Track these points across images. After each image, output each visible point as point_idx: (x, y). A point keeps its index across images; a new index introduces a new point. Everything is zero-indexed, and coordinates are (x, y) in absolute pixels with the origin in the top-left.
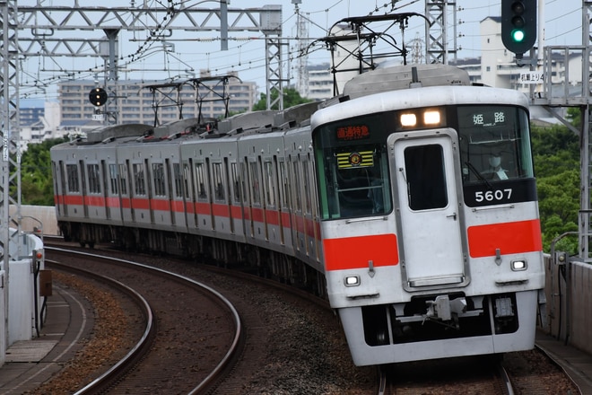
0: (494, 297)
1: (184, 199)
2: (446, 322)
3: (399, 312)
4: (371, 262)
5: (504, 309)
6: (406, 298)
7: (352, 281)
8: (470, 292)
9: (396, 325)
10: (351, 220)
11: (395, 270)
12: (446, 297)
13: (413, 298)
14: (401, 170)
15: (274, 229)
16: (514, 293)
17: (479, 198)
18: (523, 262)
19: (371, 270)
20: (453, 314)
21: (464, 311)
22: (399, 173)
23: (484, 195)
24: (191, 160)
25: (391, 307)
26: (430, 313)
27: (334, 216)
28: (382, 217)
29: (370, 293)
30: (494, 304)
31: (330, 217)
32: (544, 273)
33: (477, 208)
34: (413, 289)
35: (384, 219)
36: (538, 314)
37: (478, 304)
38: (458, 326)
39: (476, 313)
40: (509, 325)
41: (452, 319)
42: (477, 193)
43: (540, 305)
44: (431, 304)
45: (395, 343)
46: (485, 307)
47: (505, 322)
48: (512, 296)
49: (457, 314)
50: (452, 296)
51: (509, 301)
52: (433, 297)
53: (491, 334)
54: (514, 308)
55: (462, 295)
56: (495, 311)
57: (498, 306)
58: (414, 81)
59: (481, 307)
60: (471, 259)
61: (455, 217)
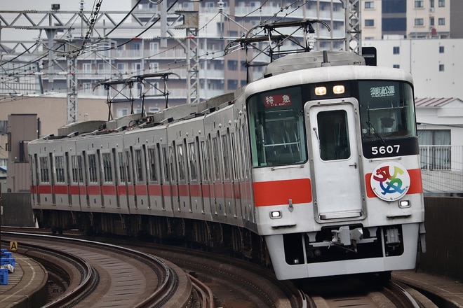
0: (386, 228)
1: (126, 183)
2: (346, 246)
3: (312, 238)
4: (290, 200)
5: (392, 237)
6: (318, 228)
7: (276, 214)
8: (367, 224)
9: (309, 248)
10: (276, 168)
11: (309, 206)
12: (348, 227)
13: (322, 228)
14: (314, 129)
15: (196, 200)
16: (401, 225)
17: (375, 152)
18: (408, 201)
19: (291, 207)
20: (353, 241)
21: (361, 239)
22: (313, 132)
23: (378, 149)
24: (131, 147)
25: (305, 235)
26: (334, 240)
27: (262, 164)
28: (299, 166)
29: (290, 224)
30: (385, 233)
31: (259, 165)
32: (424, 210)
33: (373, 159)
34: (323, 221)
35: (301, 167)
36: (419, 242)
37: (373, 233)
38: (356, 250)
39: (371, 240)
40: (397, 250)
41: (352, 245)
42: (373, 148)
43: (420, 235)
44: (335, 233)
45: (308, 263)
46: (378, 235)
47: (394, 247)
48: (399, 227)
49: (355, 241)
50: (352, 227)
51: (396, 231)
52: (337, 227)
53: (382, 256)
54: (401, 237)
55: (360, 226)
56: (386, 239)
57: (388, 235)
58: (325, 62)
59: (375, 235)
60: (368, 198)
61: (356, 166)
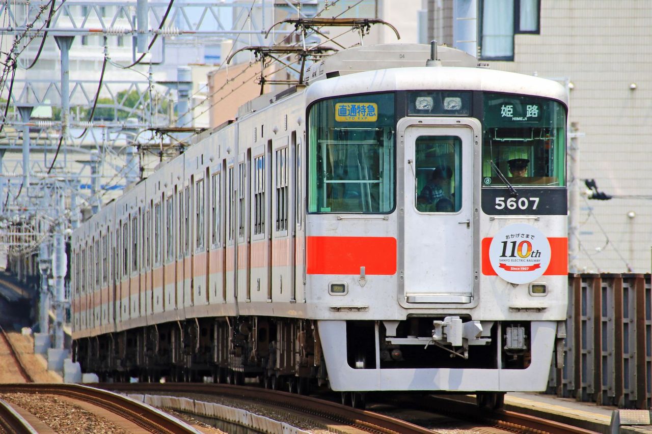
0: (506, 324)
2: (456, 347)
3: (391, 330)
4: (363, 268)
5: (515, 339)
6: (401, 315)
7: (338, 289)
8: (478, 315)
9: (387, 348)
10: (343, 216)
12: (459, 319)
13: (409, 316)
14: (409, 162)
16: (529, 322)
17: (500, 205)
18: (544, 286)
19: (362, 279)
22: (407, 166)
23: (505, 201)
25: (381, 323)
26: (437, 336)
27: (323, 209)
28: (381, 216)
29: (360, 305)
30: (504, 333)
31: (318, 209)
33: (496, 217)
34: (411, 305)
35: (384, 219)
37: (487, 331)
38: (466, 355)
39: (483, 342)
40: (519, 360)
42: (498, 199)
43: (557, 341)
44: (439, 325)
46: (493, 335)
47: (515, 356)
48: (526, 325)
49: (467, 340)
51: (521, 330)
52: (442, 317)
53: (496, 367)
54: (528, 340)
55: (469, 317)
56: (504, 342)
57: (508, 336)
58: (433, 58)
59: (489, 335)
60: (482, 276)
61: (468, 224)
